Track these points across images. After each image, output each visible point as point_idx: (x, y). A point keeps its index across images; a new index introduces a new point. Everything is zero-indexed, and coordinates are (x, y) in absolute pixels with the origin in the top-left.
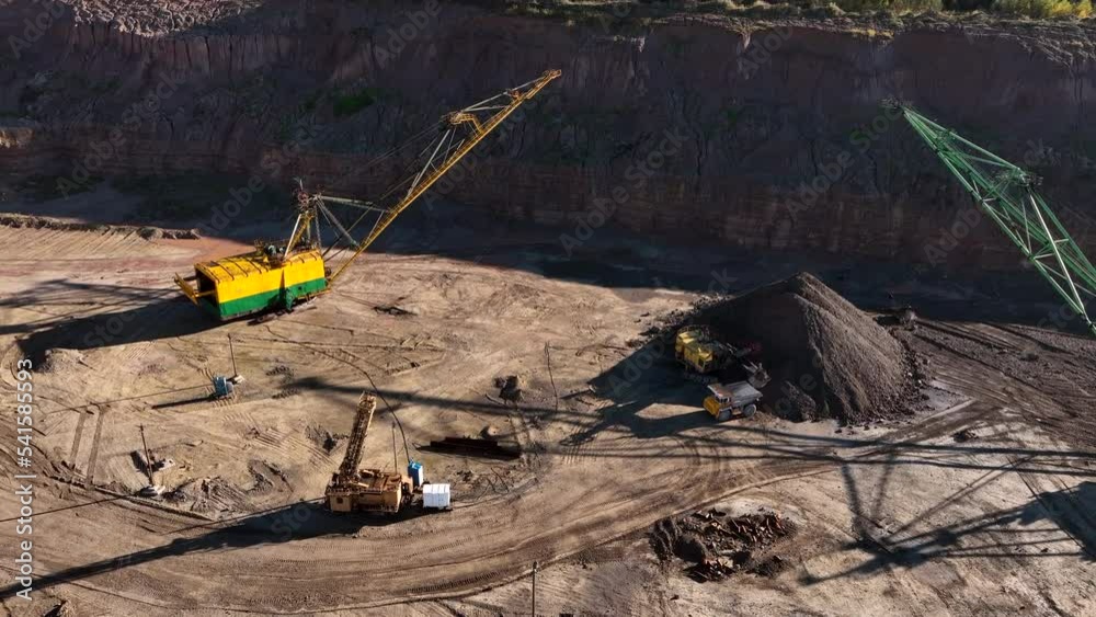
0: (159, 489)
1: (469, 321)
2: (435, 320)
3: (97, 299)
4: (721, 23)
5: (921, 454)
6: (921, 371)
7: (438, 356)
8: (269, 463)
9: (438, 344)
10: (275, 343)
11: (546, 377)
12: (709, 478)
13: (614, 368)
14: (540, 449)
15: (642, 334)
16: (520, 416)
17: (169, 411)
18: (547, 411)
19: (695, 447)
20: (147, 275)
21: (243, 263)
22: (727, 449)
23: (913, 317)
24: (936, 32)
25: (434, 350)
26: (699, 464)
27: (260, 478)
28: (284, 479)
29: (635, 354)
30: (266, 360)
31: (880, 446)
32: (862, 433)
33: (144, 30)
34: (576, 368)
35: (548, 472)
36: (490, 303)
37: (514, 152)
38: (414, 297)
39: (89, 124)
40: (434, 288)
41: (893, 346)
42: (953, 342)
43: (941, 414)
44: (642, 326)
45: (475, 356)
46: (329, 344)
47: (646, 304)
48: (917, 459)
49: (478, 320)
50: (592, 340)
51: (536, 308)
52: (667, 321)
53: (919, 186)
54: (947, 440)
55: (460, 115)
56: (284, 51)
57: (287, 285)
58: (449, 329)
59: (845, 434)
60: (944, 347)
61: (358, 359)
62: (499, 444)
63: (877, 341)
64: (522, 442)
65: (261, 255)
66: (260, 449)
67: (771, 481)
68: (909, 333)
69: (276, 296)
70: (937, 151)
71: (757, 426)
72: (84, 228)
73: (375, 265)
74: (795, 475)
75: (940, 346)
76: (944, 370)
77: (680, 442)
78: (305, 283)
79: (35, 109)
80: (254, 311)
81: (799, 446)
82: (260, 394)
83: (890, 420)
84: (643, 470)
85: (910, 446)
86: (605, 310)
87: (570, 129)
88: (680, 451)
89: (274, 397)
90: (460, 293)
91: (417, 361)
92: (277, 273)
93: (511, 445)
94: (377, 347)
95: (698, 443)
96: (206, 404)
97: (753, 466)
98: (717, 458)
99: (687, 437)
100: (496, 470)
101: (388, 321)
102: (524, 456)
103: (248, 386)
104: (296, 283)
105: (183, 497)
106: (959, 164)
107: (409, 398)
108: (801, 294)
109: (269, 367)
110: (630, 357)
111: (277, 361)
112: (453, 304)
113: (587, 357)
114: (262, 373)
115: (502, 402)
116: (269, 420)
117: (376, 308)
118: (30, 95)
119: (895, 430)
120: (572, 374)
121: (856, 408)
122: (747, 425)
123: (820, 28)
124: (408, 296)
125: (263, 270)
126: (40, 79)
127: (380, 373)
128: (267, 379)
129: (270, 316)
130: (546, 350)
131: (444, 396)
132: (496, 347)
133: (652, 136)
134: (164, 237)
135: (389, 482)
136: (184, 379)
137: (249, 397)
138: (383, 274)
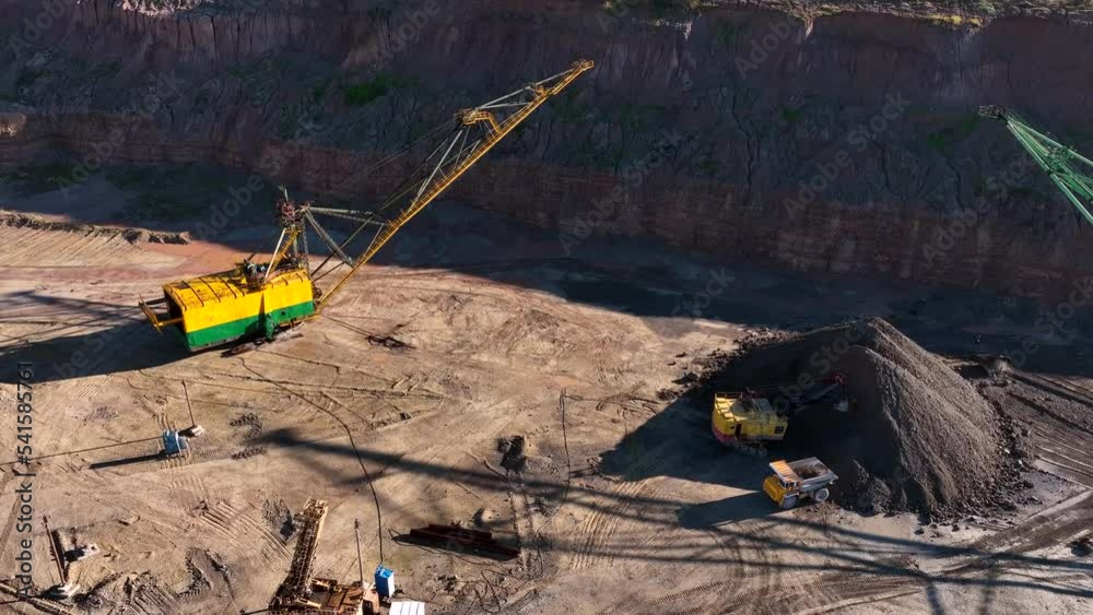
0: (70, 590)
1: (475, 357)
2: (438, 356)
3: (63, 318)
4: (779, 7)
5: (1031, 573)
6: (1020, 448)
7: (434, 405)
8: (211, 554)
9: (435, 387)
10: (249, 382)
11: (557, 438)
12: (755, 597)
13: (641, 428)
14: (543, 543)
15: (678, 382)
16: (524, 493)
17: (108, 472)
18: (556, 486)
19: (738, 548)
20: (124, 288)
21: (217, 285)
22: (778, 553)
23: (1004, 366)
24: (1033, 19)
25: (429, 397)
26: (743, 575)
27: (197, 576)
28: (226, 579)
29: (667, 409)
30: (234, 405)
31: (976, 557)
32: (950, 535)
33: (148, 8)
34: (596, 426)
35: (552, 581)
36: (501, 335)
37: (540, 151)
38: (415, 326)
39: (86, 111)
40: (439, 313)
41: (984, 412)
42: (1057, 403)
43: (1049, 511)
44: (677, 371)
45: (477, 406)
46: (309, 386)
47: (684, 340)
48: (1026, 580)
49: (485, 358)
50: (618, 388)
51: (554, 342)
52: (706, 364)
53: (1011, 205)
54: (1062, 552)
55: (474, 113)
56: (295, 32)
57: (268, 311)
58: (451, 367)
59: (927, 537)
60: (1047, 412)
61: (341, 406)
62: (494, 535)
63: (965, 406)
64: (522, 531)
65: (240, 275)
66: (205, 531)
67: (836, 606)
68: (1001, 391)
69: (255, 323)
70: (1049, 173)
71: (816, 520)
72: (67, 227)
73: (377, 281)
74: (866, 598)
75: (1041, 410)
76: (1050, 445)
77: (720, 540)
78: (290, 308)
79: (32, 92)
80: (229, 340)
81: (871, 552)
82: (219, 453)
83: (986, 516)
84: (671, 581)
85: (1016, 558)
86: (634, 347)
87: (602, 127)
88: (718, 553)
89: (235, 457)
90: (468, 320)
91: (408, 412)
92: (255, 297)
93: (509, 536)
94: (363, 391)
95: (742, 542)
96: (155, 464)
97: (811, 582)
98: (765, 567)
99: (728, 533)
100: (488, 574)
101: (381, 354)
102: (523, 554)
103: (207, 440)
104: (277, 308)
105: (97, 603)
106: (1080, 191)
107: (394, 462)
108: (872, 346)
109: (235, 413)
110: (663, 413)
111: (246, 406)
112: (458, 335)
113: (611, 411)
114: (224, 423)
115: (502, 471)
116: (222, 489)
117: (370, 338)
118: (27, 78)
119: (993, 533)
120: (589, 434)
121: (940, 498)
122: (804, 518)
123: (895, 13)
124: (409, 323)
125: (239, 295)
126: (39, 60)
127: (363, 427)
128: (231, 431)
129: (248, 345)
130: (562, 402)
131: (435, 461)
132: (504, 394)
133: (697, 137)
134: (150, 240)
135: (347, 601)
136: (135, 428)
137: (205, 456)
138: (383, 292)
